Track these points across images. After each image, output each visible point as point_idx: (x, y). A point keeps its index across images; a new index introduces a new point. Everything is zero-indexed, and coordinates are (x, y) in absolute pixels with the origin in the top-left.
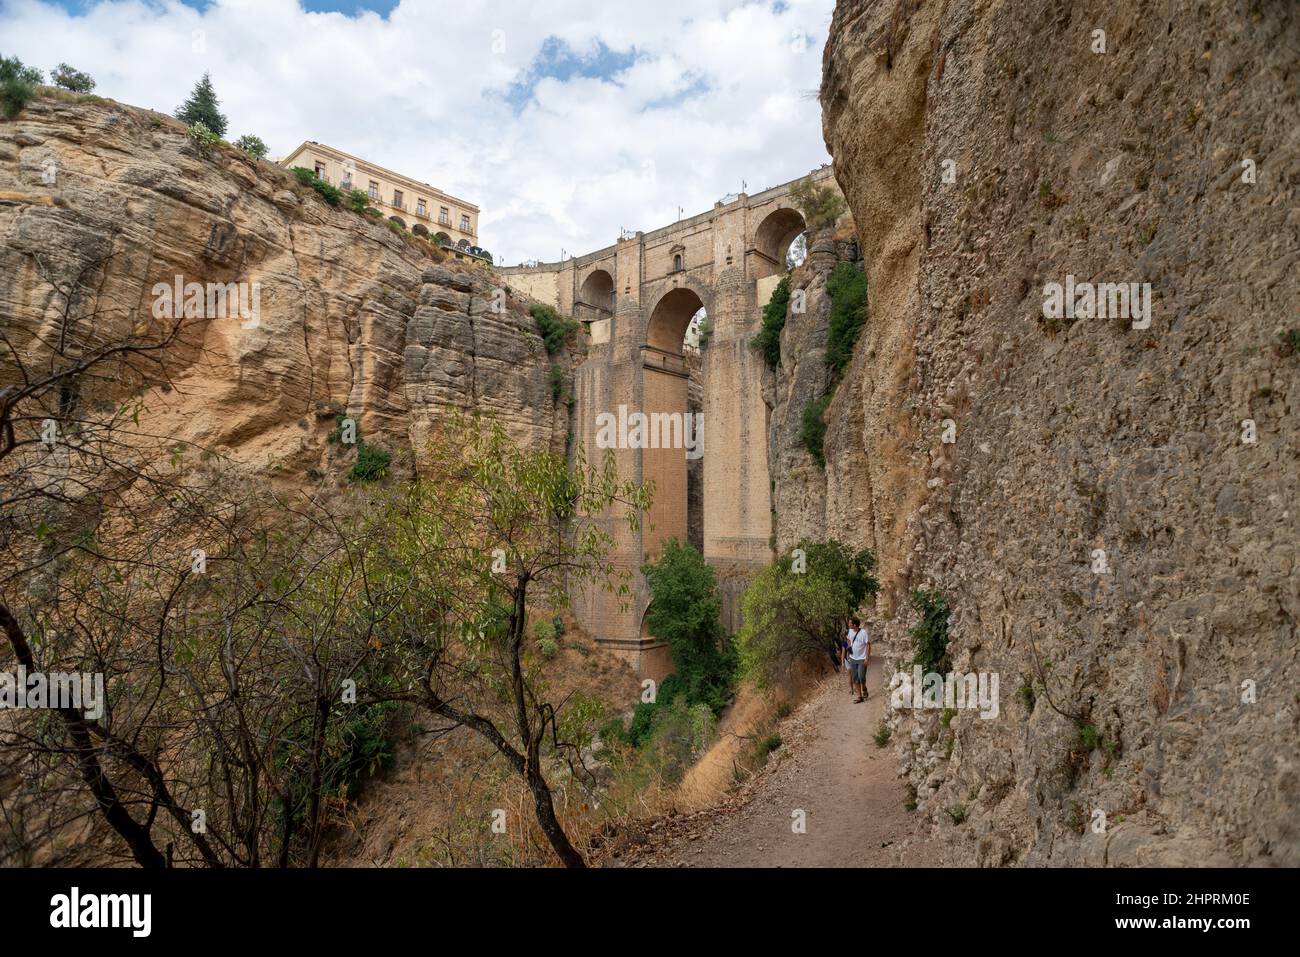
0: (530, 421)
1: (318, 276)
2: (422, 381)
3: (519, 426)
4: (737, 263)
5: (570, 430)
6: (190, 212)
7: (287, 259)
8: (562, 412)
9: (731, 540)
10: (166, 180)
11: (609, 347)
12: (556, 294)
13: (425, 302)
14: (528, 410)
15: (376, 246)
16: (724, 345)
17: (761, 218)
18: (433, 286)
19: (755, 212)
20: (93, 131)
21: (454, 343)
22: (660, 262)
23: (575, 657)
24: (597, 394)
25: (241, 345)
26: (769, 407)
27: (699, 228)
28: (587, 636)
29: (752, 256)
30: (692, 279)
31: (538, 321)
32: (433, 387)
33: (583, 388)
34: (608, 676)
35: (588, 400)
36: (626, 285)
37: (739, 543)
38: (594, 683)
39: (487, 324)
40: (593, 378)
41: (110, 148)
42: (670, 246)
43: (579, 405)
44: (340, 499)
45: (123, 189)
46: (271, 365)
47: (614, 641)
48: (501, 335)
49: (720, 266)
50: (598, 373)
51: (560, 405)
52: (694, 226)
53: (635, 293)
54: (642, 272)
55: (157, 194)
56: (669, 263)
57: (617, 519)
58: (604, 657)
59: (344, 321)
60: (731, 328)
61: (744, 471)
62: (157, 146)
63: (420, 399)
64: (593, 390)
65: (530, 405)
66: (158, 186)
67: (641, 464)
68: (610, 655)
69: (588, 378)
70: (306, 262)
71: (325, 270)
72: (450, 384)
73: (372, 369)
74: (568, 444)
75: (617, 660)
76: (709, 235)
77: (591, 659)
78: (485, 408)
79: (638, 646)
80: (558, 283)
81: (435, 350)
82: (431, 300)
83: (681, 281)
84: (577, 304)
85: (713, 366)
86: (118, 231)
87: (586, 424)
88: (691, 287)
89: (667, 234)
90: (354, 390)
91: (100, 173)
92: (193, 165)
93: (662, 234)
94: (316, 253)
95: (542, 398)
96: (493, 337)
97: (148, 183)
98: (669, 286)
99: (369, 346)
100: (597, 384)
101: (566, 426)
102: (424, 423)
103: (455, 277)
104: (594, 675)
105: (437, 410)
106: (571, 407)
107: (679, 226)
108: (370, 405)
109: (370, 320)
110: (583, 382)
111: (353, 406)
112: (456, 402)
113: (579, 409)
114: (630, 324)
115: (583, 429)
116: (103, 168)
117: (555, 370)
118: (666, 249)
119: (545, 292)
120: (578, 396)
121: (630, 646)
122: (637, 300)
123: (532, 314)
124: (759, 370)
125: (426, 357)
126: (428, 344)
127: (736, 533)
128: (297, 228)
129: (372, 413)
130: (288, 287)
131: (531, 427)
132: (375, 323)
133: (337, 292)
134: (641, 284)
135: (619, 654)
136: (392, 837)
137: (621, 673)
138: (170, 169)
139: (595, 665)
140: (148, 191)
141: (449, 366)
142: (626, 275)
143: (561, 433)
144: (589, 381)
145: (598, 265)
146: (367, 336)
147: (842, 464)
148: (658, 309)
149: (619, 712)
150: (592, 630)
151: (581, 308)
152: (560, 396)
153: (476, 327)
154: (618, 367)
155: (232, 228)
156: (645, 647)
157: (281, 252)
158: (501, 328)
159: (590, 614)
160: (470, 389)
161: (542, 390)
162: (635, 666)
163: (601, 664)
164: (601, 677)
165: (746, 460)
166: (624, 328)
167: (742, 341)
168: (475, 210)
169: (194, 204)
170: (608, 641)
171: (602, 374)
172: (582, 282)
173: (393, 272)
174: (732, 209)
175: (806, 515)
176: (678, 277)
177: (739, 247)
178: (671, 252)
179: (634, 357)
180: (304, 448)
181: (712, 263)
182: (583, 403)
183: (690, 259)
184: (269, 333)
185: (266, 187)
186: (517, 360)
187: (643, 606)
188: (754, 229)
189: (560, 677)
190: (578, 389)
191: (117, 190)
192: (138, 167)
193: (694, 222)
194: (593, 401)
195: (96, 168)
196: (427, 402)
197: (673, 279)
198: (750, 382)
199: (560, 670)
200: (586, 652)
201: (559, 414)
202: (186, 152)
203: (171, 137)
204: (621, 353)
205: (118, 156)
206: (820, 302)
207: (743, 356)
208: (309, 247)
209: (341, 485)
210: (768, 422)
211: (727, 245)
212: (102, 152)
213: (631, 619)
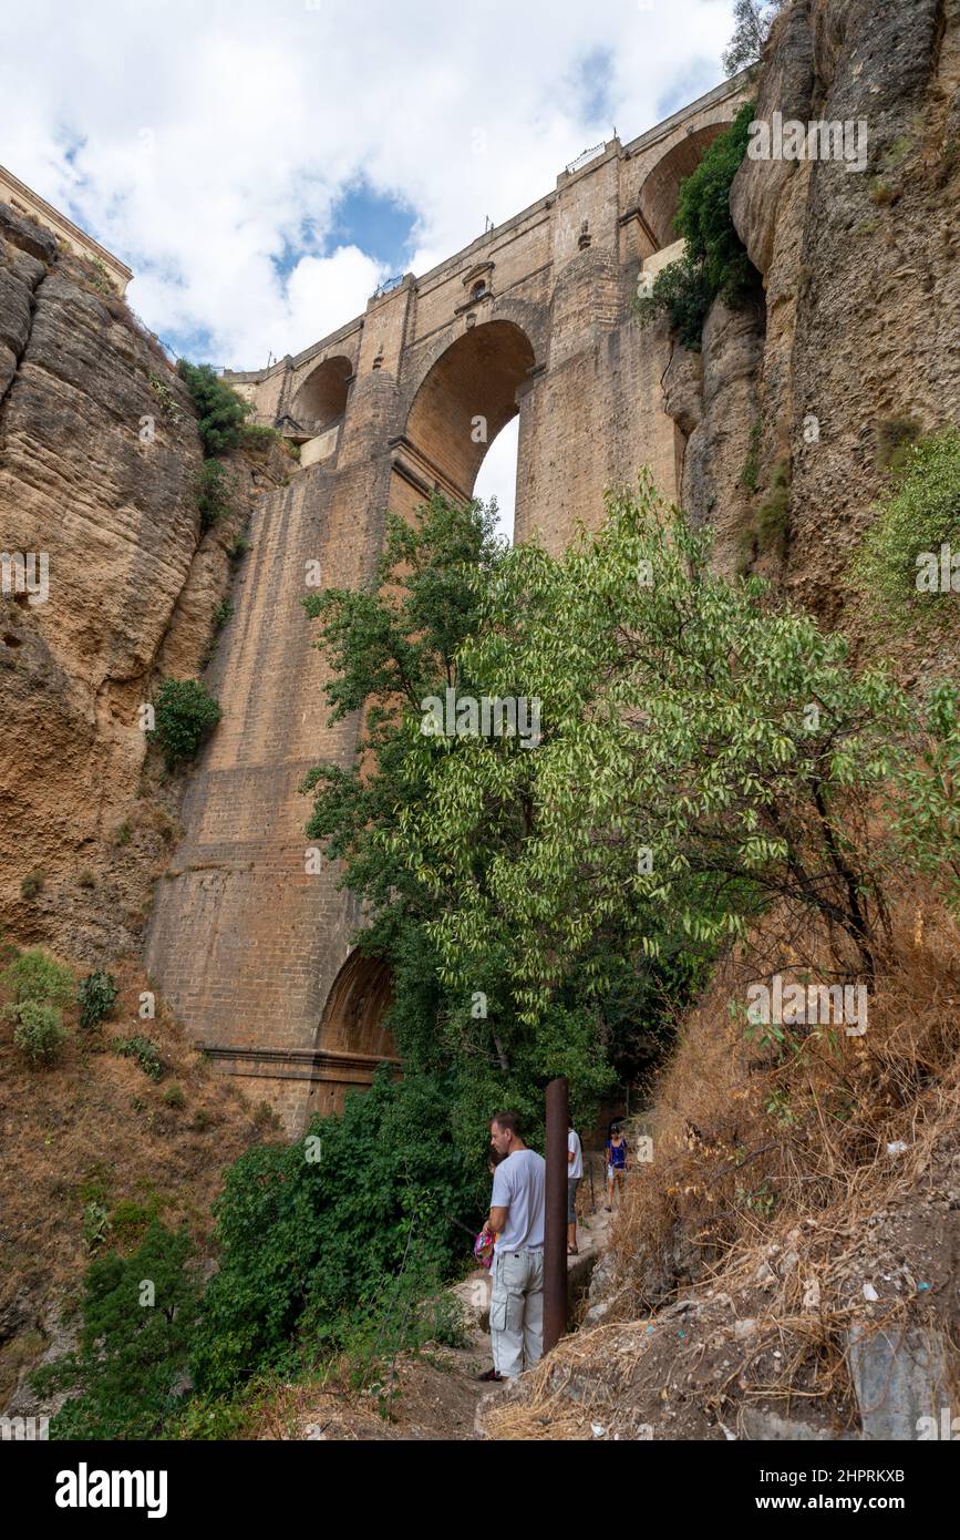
0: (134, 536)
4: (601, 242)
5: (226, 596)
8: (212, 559)
11: (330, 461)
14: (130, 512)
16: (571, 363)
17: (652, 163)
19: (640, 159)
22: (443, 305)
23: (122, 1077)
24: (293, 529)
27: (526, 227)
30: (506, 304)
34: (208, 1140)
35: (273, 543)
36: (375, 358)
39: (70, 324)
40: (289, 506)
42: (467, 274)
43: (254, 555)
47: (248, 1055)
48: (99, 355)
50: (300, 494)
51: (211, 543)
52: (515, 227)
53: (392, 366)
54: (408, 331)
56: (461, 298)
60: (587, 333)
64: (285, 525)
65: (140, 505)
68: (229, 1090)
69: (279, 506)
74: (217, 629)
75: (245, 1106)
76: (543, 231)
79: (307, 1069)
80: (254, 399)
83: (483, 314)
85: (544, 411)
88: (503, 315)
89: (461, 258)
93: (453, 261)
95: (169, 504)
98: (459, 330)
100: (296, 514)
101: (221, 589)
104: (164, 1128)
106: (237, 557)
110: (269, 513)
114: (376, 407)
115: (253, 597)
117: (211, 478)
118: (457, 282)
120: (255, 541)
121: (287, 1068)
122: (394, 373)
123: (183, 376)
131: (133, 548)
134: (404, 348)
135: (255, 1091)
142: (377, 344)
143: (203, 597)
144: (280, 512)
145: (331, 352)
150: (198, 1025)
151: (290, 423)
152: (215, 527)
153: (42, 316)
156: (328, 1074)
159: (196, 983)
161: (174, 491)
163: (196, 1105)
164: (187, 1138)
166: (363, 419)
170: (232, 1053)
171: (309, 494)
172: (296, 387)
174: (593, 169)
176: (478, 310)
177: (605, 218)
178: (468, 281)
179: (376, 456)
181: (548, 265)
182: (262, 550)
183: (502, 277)
187: (335, 959)
188: (639, 181)
190: (257, 529)
194: (282, 542)
197: (467, 316)
201: (206, 559)
213: (299, 998)
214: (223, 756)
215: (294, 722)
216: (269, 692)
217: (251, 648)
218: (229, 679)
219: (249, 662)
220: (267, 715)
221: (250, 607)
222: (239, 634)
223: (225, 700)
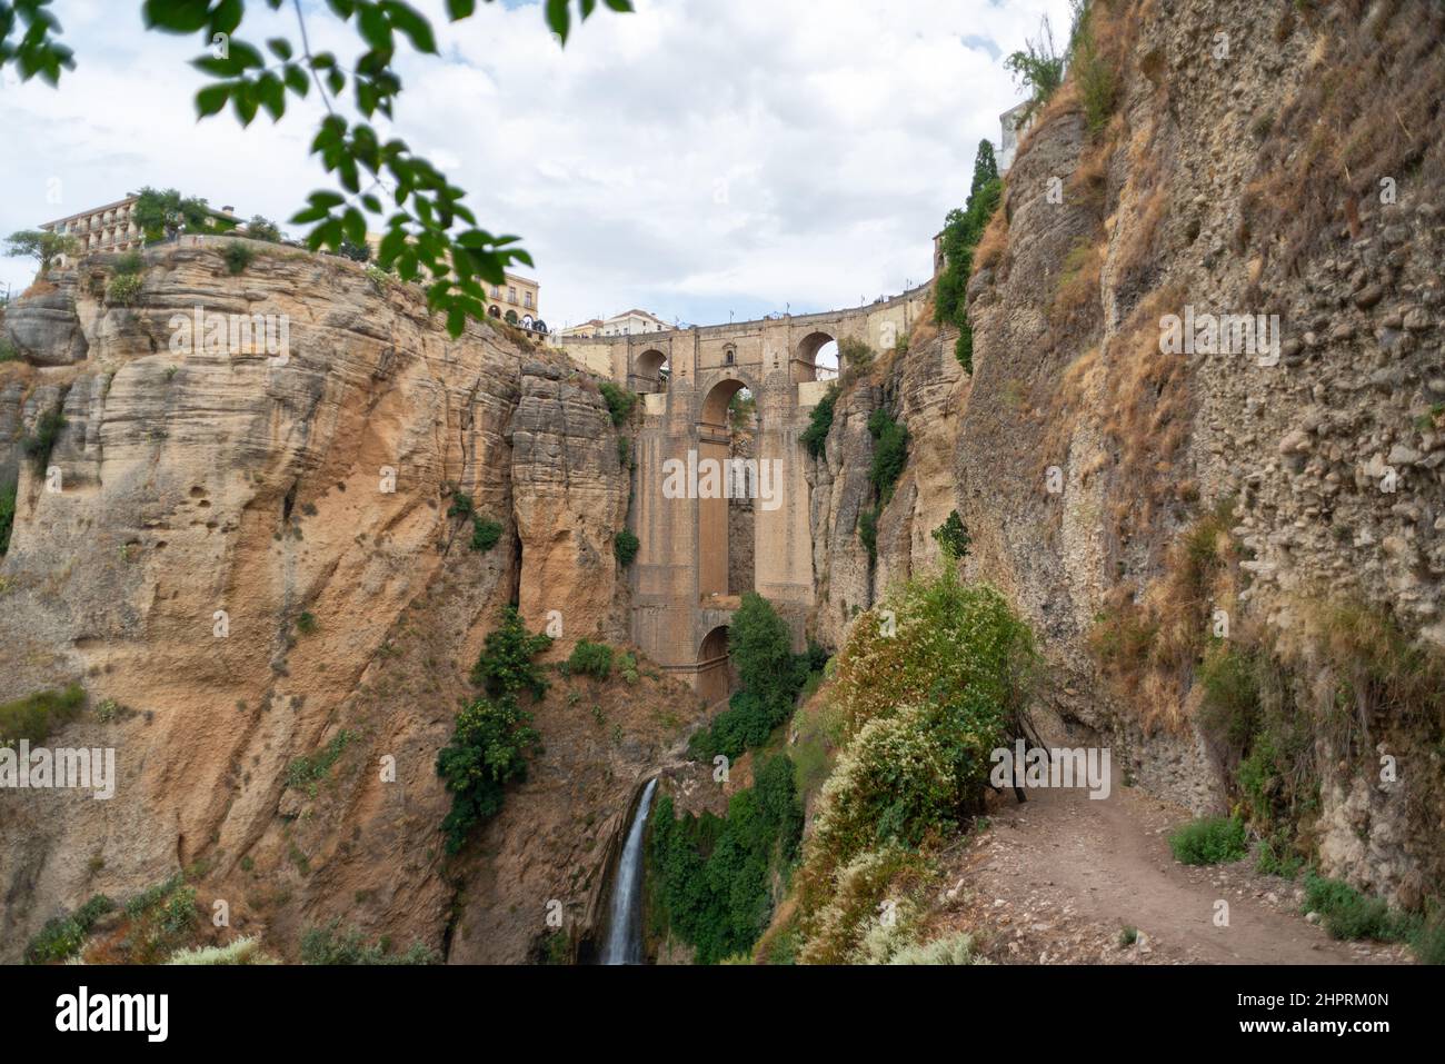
0: (605, 487)
1: (443, 376)
2: (529, 462)
3: (597, 492)
4: (783, 368)
5: (631, 489)
6: (369, 342)
7: (422, 366)
8: (626, 476)
9: (780, 585)
10: (357, 321)
11: (667, 418)
12: (609, 365)
13: (527, 394)
14: (603, 477)
15: (480, 342)
16: (773, 432)
17: (803, 336)
18: (531, 378)
19: (797, 330)
20: (304, 285)
21: (551, 428)
22: (713, 354)
23: (649, 683)
24: (656, 460)
25: (399, 446)
26: (811, 486)
27: (749, 333)
28: (654, 665)
29: (795, 364)
30: (742, 373)
31: (608, 399)
32: (539, 468)
33: (643, 454)
34: (675, 696)
35: (648, 465)
36: (681, 368)
37: (786, 587)
38: (666, 703)
39: (573, 407)
40: (653, 447)
41: (316, 297)
42: (724, 342)
43: (640, 469)
44: (465, 566)
45: (328, 332)
46: (419, 460)
47: (677, 667)
48: (584, 416)
49: (768, 368)
50: (657, 442)
51: (625, 470)
52: (745, 330)
53: (690, 377)
54: (697, 360)
55: (351, 333)
56: (723, 357)
57: (675, 567)
58: (669, 680)
59: (462, 412)
60: (779, 420)
61: (790, 533)
62: (346, 290)
63: (528, 478)
64: (653, 457)
65: (605, 474)
66: (352, 326)
67: (698, 522)
68: (674, 679)
69: (648, 446)
70: (434, 365)
71: (448, 369)
72: (552, 465)
73: (483, 451)
74: (630, 502)
75: (680, 683)
76: (758, 340)
77: (662, 684)
78: (575, 480)
79: (696, 670)
80: (611, 355)
81: (540, 436)
82: (533, 391)
83: (733, 373)
84: (631, 376)
85: (763, 448)
86: (330, 369)
87: (646, 486)
88: (743, 380)
89: (720, 332)
90: (467, 470)
91: (310, 319)
92: (371, 303)
93: (716, 330)
94: (442, 357)
95: (613, 466)
96: (578, 418)
97: (346, 325)
98: (723, 376)
99: (480, 432)
100: (657, 452)
101: (629, 488)
102: (531, 498)
103: (548, 369)
104: (665, 695)
105: (543, 488)
106: (633, 470)
107: (731, 327)
108: (480, 482)
109: (480, 409)
110: (643, 449)
111: (466, 484)
112: (555, 479)
113: (640, 472)
114: (687, 403)
115: (643, 490)
116: (311, 314)
117: (622, 441)
118: (720, 344)
119: (597, 361)
120: (639, 461)
121: (690, 670)
122: (692, 383)
123: (603, 392)
124: (803, 457)
125: (533, 442)
126: (534, 431)
127: (782, 580)
128: (428, 336)
129: (482, 489)
130: (426, 391)
131: (606, 491)
132: (485, 412)
133: (457, 388)
134: (696, 370)
135: (680, 677)
136: (526, 837)
137: (684, 693)
138: (359, 311)
139: (666, 688)
140: (345, 331)
141: (552, 448)
142: (681, 359)
143: (626, 494)
144: (649, 446)
145: (652, 345)
146: (478, 424)
147: (893, 561)
148: (711, 392)
149: (689, 723)
150: (657, 659)
151: (636, 380)
152: (626, 461)
153: (566, 411)
154: (676, 439)
155: (393, 349)
157: (418, 360)
158: (583, 409)
159: (651, 646)
160: (564, 467)
161: (613, 460)
162: (693, 686)
163: (669, 686)
164: (670, 697)
165: (792, 524)
166: (681, 407)
167: (789, 433)
168: (536, 286)
169: (372, 336)
170: (670, 667)
171: (662, 444)
172: (636, 357)
173: (492, 363)
174: (778, 324)
175: (854, 579)
176: (731, 370)
177: (784, 356)
178: (724, 347)
179: (691, 431)
180: (437, 525)
181: (761, 363)
182: (644, 467)
183: (739, 356)
184: (417, 433)
185: (409, 306)
186: (595, 436)
187: (701, 637)
188: (797, 343)
189: (641, 700)
190: (639, 455)
191: (325, 334)
192: (336, 311)
193: (745, 326)
195: (305, 316)
196: (533, 480)
197: (726, 370)
198: (796, 466)
199: (640, 694)
200: (657, 678)
201: (624, 477)
202: (368, 294)
203: (354, 281)
204: (677, 427)
205: (320, 302)
206: (863, 434)
207: (789, 444)
208: (436, 354)
209: (464, 554)
210: (810, 498)
211: (773, 352)
212: (310, 301)
213: (690, 649)
214: (643, 559)
215: (672, 549)
216: (658, 535)
217: (647, 514)
218: (638, 526)
219: (647, 521)
220: (659, 544)
221: (643, 494)
222: (639, 506)
223: (638, 534)
